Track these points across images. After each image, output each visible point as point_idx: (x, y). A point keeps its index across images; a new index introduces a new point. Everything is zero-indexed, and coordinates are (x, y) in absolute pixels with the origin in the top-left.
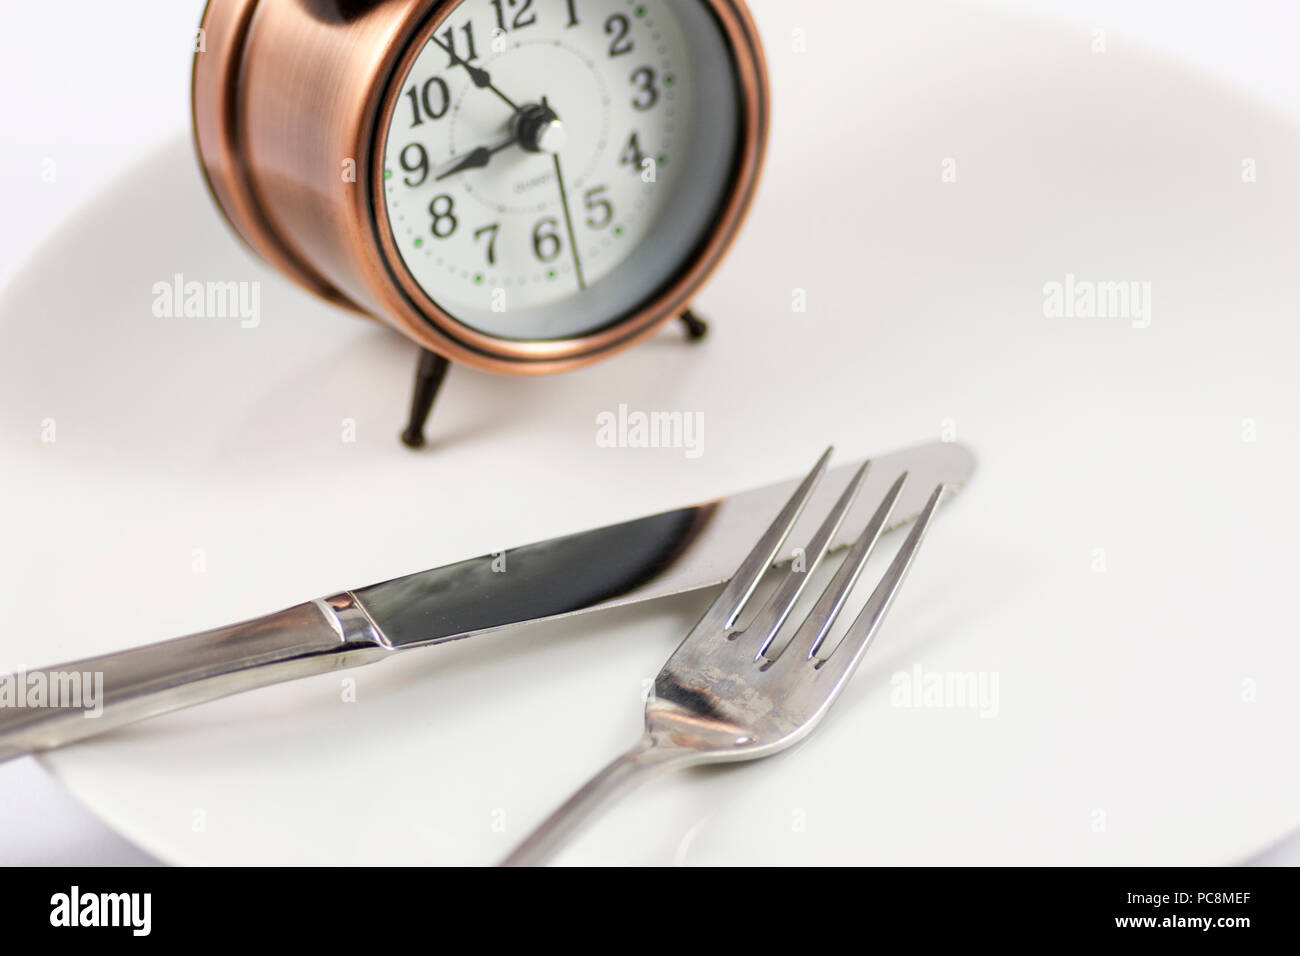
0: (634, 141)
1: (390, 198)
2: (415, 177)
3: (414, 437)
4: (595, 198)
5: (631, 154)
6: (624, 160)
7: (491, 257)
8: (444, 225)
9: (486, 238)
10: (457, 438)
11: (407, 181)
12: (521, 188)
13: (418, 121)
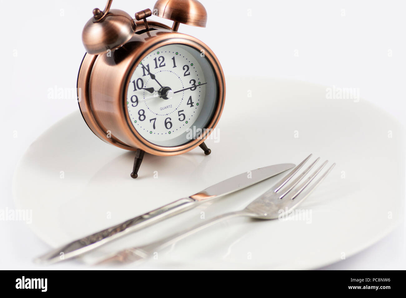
0: (190, 98)
1: (129, 109)
2: (135, 104)
3: (134, 175)
4: (180, 113)
5: (190, 102)
6: (188, 104)
7: (154, 128)
8: (142, 118)
9: (153, 121)
10: (141, 178)
11: (132, 105)
12: (162, 109)
13: (135, 90)
